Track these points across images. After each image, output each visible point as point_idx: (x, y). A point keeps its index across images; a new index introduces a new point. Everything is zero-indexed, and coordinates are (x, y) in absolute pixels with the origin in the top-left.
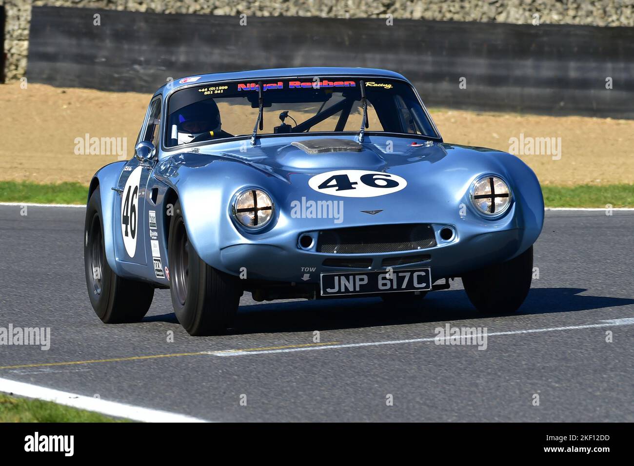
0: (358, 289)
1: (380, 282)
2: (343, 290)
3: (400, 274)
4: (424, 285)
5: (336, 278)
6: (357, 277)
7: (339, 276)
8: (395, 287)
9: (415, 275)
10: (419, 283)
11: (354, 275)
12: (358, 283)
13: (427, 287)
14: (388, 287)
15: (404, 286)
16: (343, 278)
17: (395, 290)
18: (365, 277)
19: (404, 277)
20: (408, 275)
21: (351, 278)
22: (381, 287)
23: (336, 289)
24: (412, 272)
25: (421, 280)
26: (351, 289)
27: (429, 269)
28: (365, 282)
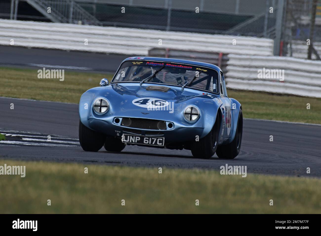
0: (136, 142)
1: (145, 140)
2: (131, 141)
3: (153, 139)
4: (161, 144)
5: (129, 137)
6: (137, 137)
7: (130, 136)
8: (150, 143)
9: (158, 140)
10: (159, 143)
11: (135, 137)
12: (136, 140)
13: (162, 145)
14: (148, 143)
15: (153, 143)
16: (131, 137)
17: (150, 144)
18: (139, 138)
19: (154, 140)
20: (155, 139)
21: (134, 137)
22: (145, 142)
23: (128, 141)
24: (157, 139)
25: (160, 142)
26: (134, 141)
27: (164, 138)
28: (139, 139)
